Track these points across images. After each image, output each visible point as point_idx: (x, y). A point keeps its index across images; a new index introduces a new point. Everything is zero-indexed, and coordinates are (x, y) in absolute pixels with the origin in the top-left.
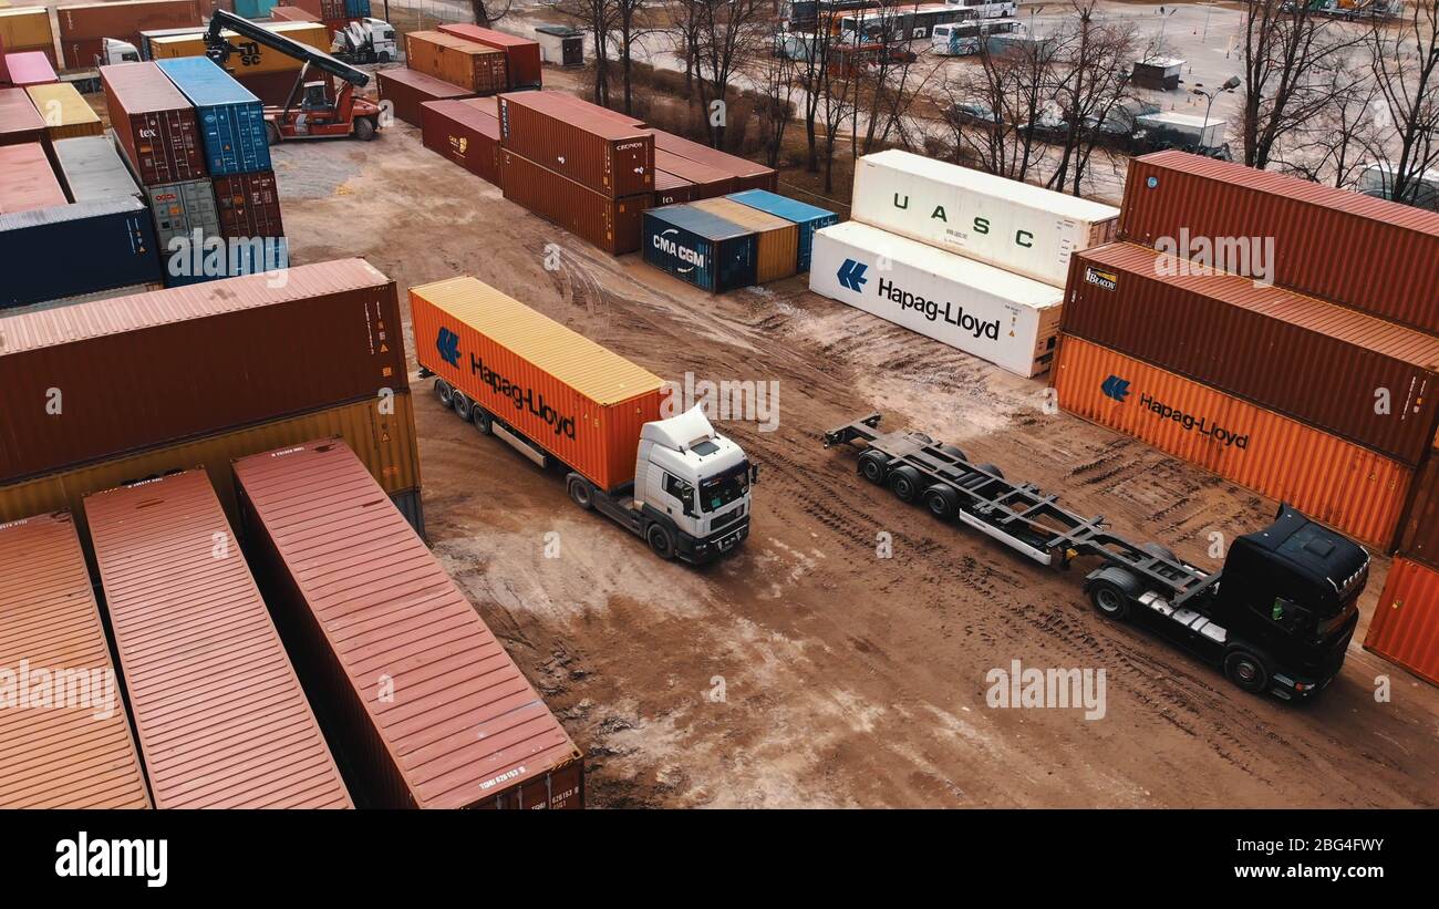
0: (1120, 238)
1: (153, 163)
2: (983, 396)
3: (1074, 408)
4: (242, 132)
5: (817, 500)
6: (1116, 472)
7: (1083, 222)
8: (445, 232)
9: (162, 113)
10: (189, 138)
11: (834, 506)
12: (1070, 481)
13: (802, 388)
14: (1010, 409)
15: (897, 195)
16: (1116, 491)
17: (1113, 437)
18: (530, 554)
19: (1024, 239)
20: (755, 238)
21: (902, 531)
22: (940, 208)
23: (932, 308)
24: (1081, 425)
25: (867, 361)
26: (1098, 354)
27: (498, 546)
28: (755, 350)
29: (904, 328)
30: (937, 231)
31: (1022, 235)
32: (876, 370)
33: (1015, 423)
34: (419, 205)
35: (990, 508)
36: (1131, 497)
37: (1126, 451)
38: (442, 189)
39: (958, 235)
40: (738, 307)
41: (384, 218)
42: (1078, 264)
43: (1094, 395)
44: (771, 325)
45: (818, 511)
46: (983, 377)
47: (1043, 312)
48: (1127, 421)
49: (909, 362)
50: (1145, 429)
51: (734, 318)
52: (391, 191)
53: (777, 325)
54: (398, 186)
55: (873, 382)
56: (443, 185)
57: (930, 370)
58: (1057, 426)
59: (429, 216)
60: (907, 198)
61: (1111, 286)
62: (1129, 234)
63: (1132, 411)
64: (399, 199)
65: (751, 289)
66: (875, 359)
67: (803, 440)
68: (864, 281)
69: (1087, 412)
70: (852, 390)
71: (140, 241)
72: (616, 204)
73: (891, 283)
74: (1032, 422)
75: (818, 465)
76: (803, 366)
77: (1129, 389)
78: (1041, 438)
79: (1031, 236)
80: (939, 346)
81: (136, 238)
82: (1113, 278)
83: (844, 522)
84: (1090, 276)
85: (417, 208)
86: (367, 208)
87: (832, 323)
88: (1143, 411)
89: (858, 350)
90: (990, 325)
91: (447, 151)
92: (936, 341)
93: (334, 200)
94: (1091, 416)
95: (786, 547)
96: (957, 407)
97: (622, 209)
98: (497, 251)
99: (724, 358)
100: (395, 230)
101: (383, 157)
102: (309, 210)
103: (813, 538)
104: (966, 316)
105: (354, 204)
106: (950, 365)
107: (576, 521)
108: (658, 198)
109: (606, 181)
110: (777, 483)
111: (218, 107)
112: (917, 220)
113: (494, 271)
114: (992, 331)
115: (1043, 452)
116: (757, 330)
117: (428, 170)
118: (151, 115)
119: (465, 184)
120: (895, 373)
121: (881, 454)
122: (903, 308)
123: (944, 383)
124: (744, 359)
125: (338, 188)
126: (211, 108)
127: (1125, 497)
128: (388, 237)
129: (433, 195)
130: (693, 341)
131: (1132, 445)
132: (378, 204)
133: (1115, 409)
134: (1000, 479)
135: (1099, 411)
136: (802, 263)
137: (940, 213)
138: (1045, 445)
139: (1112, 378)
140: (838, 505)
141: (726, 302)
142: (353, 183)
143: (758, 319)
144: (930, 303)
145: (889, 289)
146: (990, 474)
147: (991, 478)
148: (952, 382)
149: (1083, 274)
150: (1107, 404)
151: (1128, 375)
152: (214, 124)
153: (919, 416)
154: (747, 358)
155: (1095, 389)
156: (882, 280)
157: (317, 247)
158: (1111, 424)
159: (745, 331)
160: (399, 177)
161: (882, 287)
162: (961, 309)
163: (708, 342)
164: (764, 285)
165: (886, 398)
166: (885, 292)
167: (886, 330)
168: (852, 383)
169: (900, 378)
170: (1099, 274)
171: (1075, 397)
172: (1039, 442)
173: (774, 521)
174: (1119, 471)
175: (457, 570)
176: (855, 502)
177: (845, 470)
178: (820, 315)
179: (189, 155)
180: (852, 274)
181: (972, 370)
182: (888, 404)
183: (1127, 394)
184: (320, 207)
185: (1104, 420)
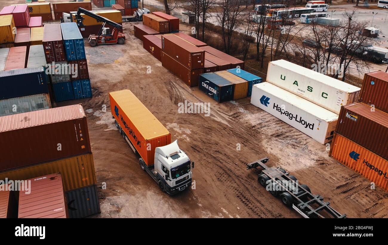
0: (360, 101)
1: (50, 57)
2: (306, 151)
3: (339, 159)
4: (77, 48)
5: (241, 192)
6: (352, 189)
7: (346, 93)
8: (142, 76)
9: (52, 42)
10: (61, 49)
11: (248, 195)
12: (335, 192)
13: (243, 142)
14: (316, 158)
15: (282, 75)
16: (352, 198)
17: (352, 173)
18: (136, 206)
19: (324, 95)
20: (234, 86)
21: (270, 209)
22: (296, 81)
23: (291, 116)
24: (341, 166)
25: (267, 133)
26: (349, 143)
27: (127, 201)
28: (229, 125)
29: (281, 120)
30: (294, 88)
31: (324, 94)
32: (269, 137)
33: (317, 164)
34: (137, 67)
35: (304, 206)
36: (357, 201)
37: (357, 180)
38: (145, 62)
39: (302, 91)
40: (225, 108)
41: (126, 71)
42: (343, 111)
43: (346, 156)
44: (235, 116)
45: (241, 197)
46: (307, 143)
47: (330, 123)
48: (358, 168)
49: (281, 135)
50: (364, 172)
51: (224, 113)
52: (130, 62)
53: (238, 116)
54: (133, 61)
55: (268, 142)
56: (146, 61)
57: (289, 138)
58: (332, 166)
59: (139, 71)
60: (285, 77)
61: (355, 120)
62: (363, 100)
63: (360, 165)
64: (132, 65)
65: (231, 102)
66: (270, 132)
67: (240, 164)
68: (269, 103)
69: (343, 162)
70: (260, 145)
71: (42, 81)
72: (192, 72)
73: (277, 105)
74: (323, 164)
75: (244, 176)
76: (244, 133)
77: (359, 157)
78: (326, 171)
79: (327, 95)
80: (293, 129)
81: (40, 80)
82: (356, 117)
83: (250, 203)
84: (347, 115)
85: (136, 68)
86: (121, 67)
87: (257, 117)
88: (364, 166)
89: (264, 128)
90: (311, 125)
91: (149, 50)
92: (292, 126)
93: (113, 64)
94: (345, 163)
95: (227, 213)
96: (297, 155)
97: (193, 73)
98: (156, 84)
99: (218, 128)
100: (128, 75)
101: (132, 51)
102: (105, 67)
103: (238, 209)
104: (303, 120)
105: (119, 66)
106: (296, 137)
107: (155, 193)
108: (205, 70)
109: (189, 65)
110: (228, 182)
111: (69, 40)
112: (288, 84)
113: (153, 91)
114: (311, 127)
115: (326, 178)
116: (231, 117)
117: (142, 56)
118: (49, 42)
119: (152, 61)
120: (277, 138)
121: (266, 176)
122: (281, 114)
123: (293, 145)
124: (225, 129)
125: (116, 61)
126: (68, 40)
127: (355, 201)
128: (125, 78)
129: (142, 64)
130: (209, 120)
131: (359, 177)
132: (126, 66)
133: (353, 163)
134: (309, 193)
135: (348, 162)
136: (249, 94)
137: (296, 83)
138: (327, 174)
139: (353, 152)
140: (249, 195)
141: (223, 106)
142: (121, 59)
143: (232, 113)
144: (290, 114)
145: (277, 107)
146: (305, 190)
147: (306, 192)
148: (296, 144)
149: (345, 114)
150: (351, 161)
151: (359, 152)
152: (68, 45)
153: (283, 158)
154: (226, 128)
155: (347, 155)
156: (274, 104)
157: (104, 80)
158: (352, 168)
159: (227, 117)
160: (134, 58)
161: (274, 106)
162: (301, 118)
163: (214, 121)
164: (236, 100)
165: (272, 149)
166: (275, 108)
167: (275, 121)
168: (261, 141)
169: (278, 141)
170: (351, 115)
171: (339, 156)
172: (325, 173)
173: (224, 200)
174: (354, 188)
175: (111, 210)
176: (255, 194)
177: (254, 179)
178: (253, 113)
179: (61, 54)
180: (265, 100)
181: (303, 140)
182: (272, 151)
183: (359, 158)
184: (109, 66)
185: (349, 166)
